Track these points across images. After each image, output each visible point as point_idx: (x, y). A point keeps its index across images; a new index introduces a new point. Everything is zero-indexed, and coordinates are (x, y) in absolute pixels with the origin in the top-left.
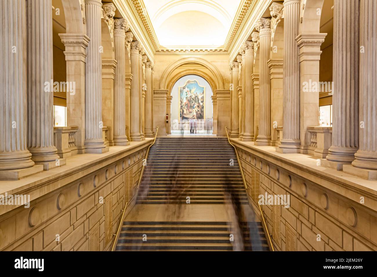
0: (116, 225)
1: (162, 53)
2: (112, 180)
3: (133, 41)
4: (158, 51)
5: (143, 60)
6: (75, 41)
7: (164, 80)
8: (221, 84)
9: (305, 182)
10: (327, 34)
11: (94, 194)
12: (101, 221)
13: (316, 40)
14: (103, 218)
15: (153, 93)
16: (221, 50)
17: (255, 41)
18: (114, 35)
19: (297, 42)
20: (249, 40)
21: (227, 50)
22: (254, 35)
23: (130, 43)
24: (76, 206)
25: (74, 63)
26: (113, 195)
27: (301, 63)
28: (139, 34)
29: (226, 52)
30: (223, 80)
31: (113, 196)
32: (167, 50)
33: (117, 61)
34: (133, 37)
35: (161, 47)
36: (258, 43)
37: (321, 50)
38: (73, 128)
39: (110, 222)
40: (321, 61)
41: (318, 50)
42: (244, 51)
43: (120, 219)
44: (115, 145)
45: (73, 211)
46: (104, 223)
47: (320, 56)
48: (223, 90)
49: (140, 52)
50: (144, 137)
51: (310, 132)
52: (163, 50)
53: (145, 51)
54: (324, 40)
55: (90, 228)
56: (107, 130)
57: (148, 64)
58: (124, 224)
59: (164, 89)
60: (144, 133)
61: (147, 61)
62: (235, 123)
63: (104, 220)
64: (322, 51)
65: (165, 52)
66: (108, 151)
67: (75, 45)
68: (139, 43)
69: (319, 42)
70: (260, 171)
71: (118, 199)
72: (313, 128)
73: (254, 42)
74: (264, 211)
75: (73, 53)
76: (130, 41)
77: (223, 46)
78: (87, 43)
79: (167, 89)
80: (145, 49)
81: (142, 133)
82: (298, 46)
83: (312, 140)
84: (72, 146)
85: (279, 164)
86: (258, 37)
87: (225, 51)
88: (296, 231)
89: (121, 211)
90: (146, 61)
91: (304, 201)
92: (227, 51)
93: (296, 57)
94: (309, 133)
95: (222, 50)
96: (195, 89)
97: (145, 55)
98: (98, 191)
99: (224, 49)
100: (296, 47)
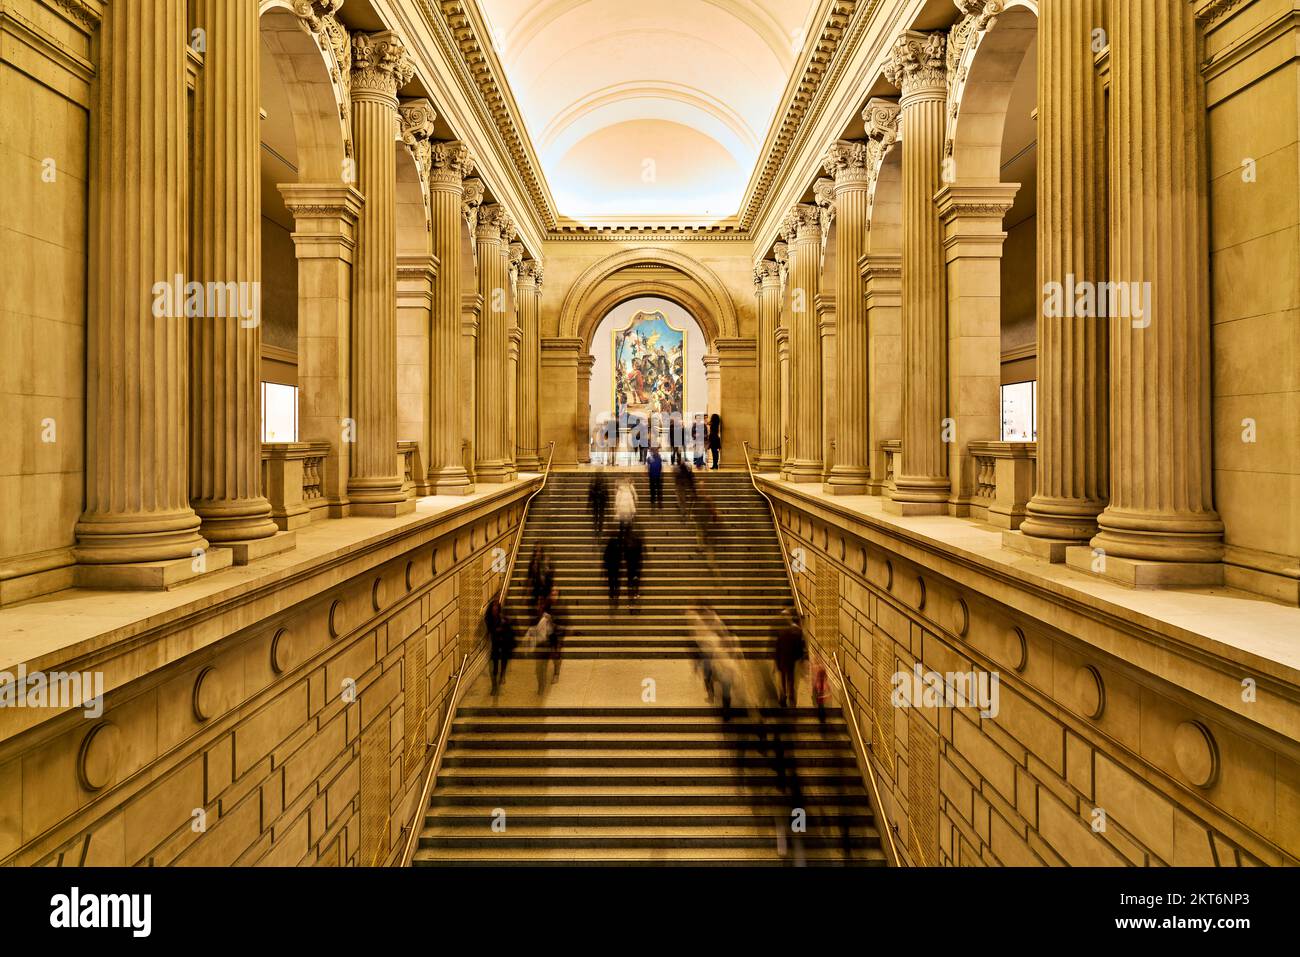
0: (435, 716)
1: (566, 235)
2: (423, 591)
3: (484, 203)
4: (555, 231)
5: (511, 255)
6: (322, 203)
7: (570, 312)
8: (731, 323)
9: (963, 596)
10: (1019, 185)
11: (374, 630)
12: (394, 706)
13: (989, 202)
14: (401, 699)
15: (540, 348)
16: (729, 229)
17: (823, 203)
18: (431, 186)
19: (939, 207)
20: (807, 200)
21: (746, 228)
22: (821, 186)
23: (474, 208)
24: (324, 665)
25: (318, 265)
26: (427, 634)
27: (950, 266)
28: (500, 185)
29: (742, 234)
30: (736, 311)
31: (427, 637)
32: (578, 228)
33: (440, 259)
34: (483, 191)
35: (562, 218)
36: (830, 208)
37: (1003, 230)
38: (315, 447)
39: (419, 710)
40: (1004, 261)
41: (995, 228)
42: (794, 232)
43: (446, 701)
44: (433, 494)
45: (317, 680)
46: (402, 710)
47: (1001, 246)
48: (737, 338)
49: (503, 232)
50: (512, 470)
51: (977, 457)
52: (567, 229)
53: (517, 229)
54: (1012, 202)
55: (363, 727)
56: (411, 452)
57: (525, 265)
58: (459, 713)
59: (570, 337)
60: (514, 460)
61: (523, 259)
62: (769, 432)
63: (404, 704)
64: (1006, 233)
65: (573, 232)
66: (413, 510)
67: (321, 215)
68: (502, 209)
69: (999, 208)
70: (839, 566)
71: (442, 645)
72: (983, 447)
73: (821, 206)
74: (849, 678)
75: (317, 238)
76: (475, 203)
77: (734, 218)
78: (357, 210)
79: (579, 336)
80: (517, 224)
81: (508, 461)
82: (943, 218)
83: (981, 480)
84: (312, 496)
85: (891, 545)
86: (831, 193)
87: (740, 231)
88: (938, 731)
89: (450, 678)
90: (520, 257)
91: (960, 648)
92: (747, 231)
93: (937, 247)
94: (974, 460)
95: (732, 228)
96: (658, 336)
97: (517, 240)
98: (385, 622)
99: (737, 226)
100: (937, 221)
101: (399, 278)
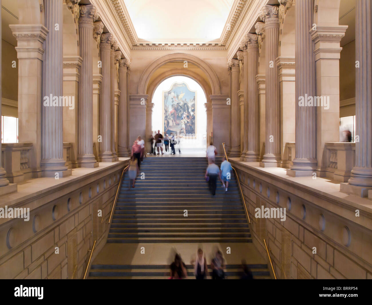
0: (82, 268)
1: (141, 47)
2: (75, 212)
3: (104, 33)
4: (136, 46)
5: (116, 56)
6: (29, 33)
7: (143, 83)
8: (217, 87)
9: (321, 213)
10: (347, 26)
11: (53, 229)
12: (63, 264)
13: (334, 34)
14: (66, 261)
15: (129, 100)
16: (216, 45)
17: (259, 33)
18: (79, 26)
19: (312, 36)
20: (251, 32)
21: (224, 45)
22: (258, 26)
23: (99, 36)
24: (31, 245)
25: (28, 62)
26: (77, 231)
27: (317, 62)
28: (111, 25)
29: (223, 47)
30: (220, 82)
31: (77, 232)
32: (147, 44)
33: (83, 59)
34: (103, 27)
35: (139, 40)
36: (263, 36)
37: (340, 47)
38: (26, 145)
39: (74, 266)
40: (341, 60)
41: (337, 46)
42: (246, 46)
43: (86, 262)
44: (80, 167)
45: (27, 252)
46: (66, 266)
47: (340, 54)
48: (220, 95)
49: (112, 46)
50: (116, 156)
51: (329, 150)
52: (142, 45)
53: (119, 45)
54: (344, 34)
55: (49, 272)
56: (70, 148)
57: (122, 61)
58: (92, 268)
59: (143, 94)
60: (117, 151)
61: (122, 59)
62: (235, 138)
63: (67, 263)
64: (342, 48)
65: (144, 46)
66: (71, 175)
67: (29, 38)
68: (111, 35)
69: (339, 37)
70: (267, 200)
71: (84, 236)
72: (332, 145)
73: (259, 35)
74: (271, 251)
75: (27, 49)
76: (99, 33)
77: (219, 40)
78: (45, 36)
79: (147, 93)
80: (118, 42)
81: (114, 152)
82: (313, 41)
83: (331, 160)
84: (25, 167)
85: (291, 190)
86: (263, 29)
87: (222, 46)
88: (310, 274)
89: (88, 251)
90: (120, 58)
91: (321, 236)
92: (225, 46)
93: (311, 54)
94: (328, 151)
95: (218, 44)
96: (184, 94)
97: (118, 50)
98: (59, 225)
99: (220, 43)
100: (311, 42)
101: (64, 67)
